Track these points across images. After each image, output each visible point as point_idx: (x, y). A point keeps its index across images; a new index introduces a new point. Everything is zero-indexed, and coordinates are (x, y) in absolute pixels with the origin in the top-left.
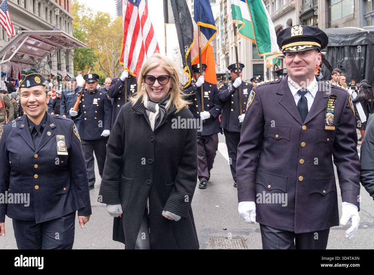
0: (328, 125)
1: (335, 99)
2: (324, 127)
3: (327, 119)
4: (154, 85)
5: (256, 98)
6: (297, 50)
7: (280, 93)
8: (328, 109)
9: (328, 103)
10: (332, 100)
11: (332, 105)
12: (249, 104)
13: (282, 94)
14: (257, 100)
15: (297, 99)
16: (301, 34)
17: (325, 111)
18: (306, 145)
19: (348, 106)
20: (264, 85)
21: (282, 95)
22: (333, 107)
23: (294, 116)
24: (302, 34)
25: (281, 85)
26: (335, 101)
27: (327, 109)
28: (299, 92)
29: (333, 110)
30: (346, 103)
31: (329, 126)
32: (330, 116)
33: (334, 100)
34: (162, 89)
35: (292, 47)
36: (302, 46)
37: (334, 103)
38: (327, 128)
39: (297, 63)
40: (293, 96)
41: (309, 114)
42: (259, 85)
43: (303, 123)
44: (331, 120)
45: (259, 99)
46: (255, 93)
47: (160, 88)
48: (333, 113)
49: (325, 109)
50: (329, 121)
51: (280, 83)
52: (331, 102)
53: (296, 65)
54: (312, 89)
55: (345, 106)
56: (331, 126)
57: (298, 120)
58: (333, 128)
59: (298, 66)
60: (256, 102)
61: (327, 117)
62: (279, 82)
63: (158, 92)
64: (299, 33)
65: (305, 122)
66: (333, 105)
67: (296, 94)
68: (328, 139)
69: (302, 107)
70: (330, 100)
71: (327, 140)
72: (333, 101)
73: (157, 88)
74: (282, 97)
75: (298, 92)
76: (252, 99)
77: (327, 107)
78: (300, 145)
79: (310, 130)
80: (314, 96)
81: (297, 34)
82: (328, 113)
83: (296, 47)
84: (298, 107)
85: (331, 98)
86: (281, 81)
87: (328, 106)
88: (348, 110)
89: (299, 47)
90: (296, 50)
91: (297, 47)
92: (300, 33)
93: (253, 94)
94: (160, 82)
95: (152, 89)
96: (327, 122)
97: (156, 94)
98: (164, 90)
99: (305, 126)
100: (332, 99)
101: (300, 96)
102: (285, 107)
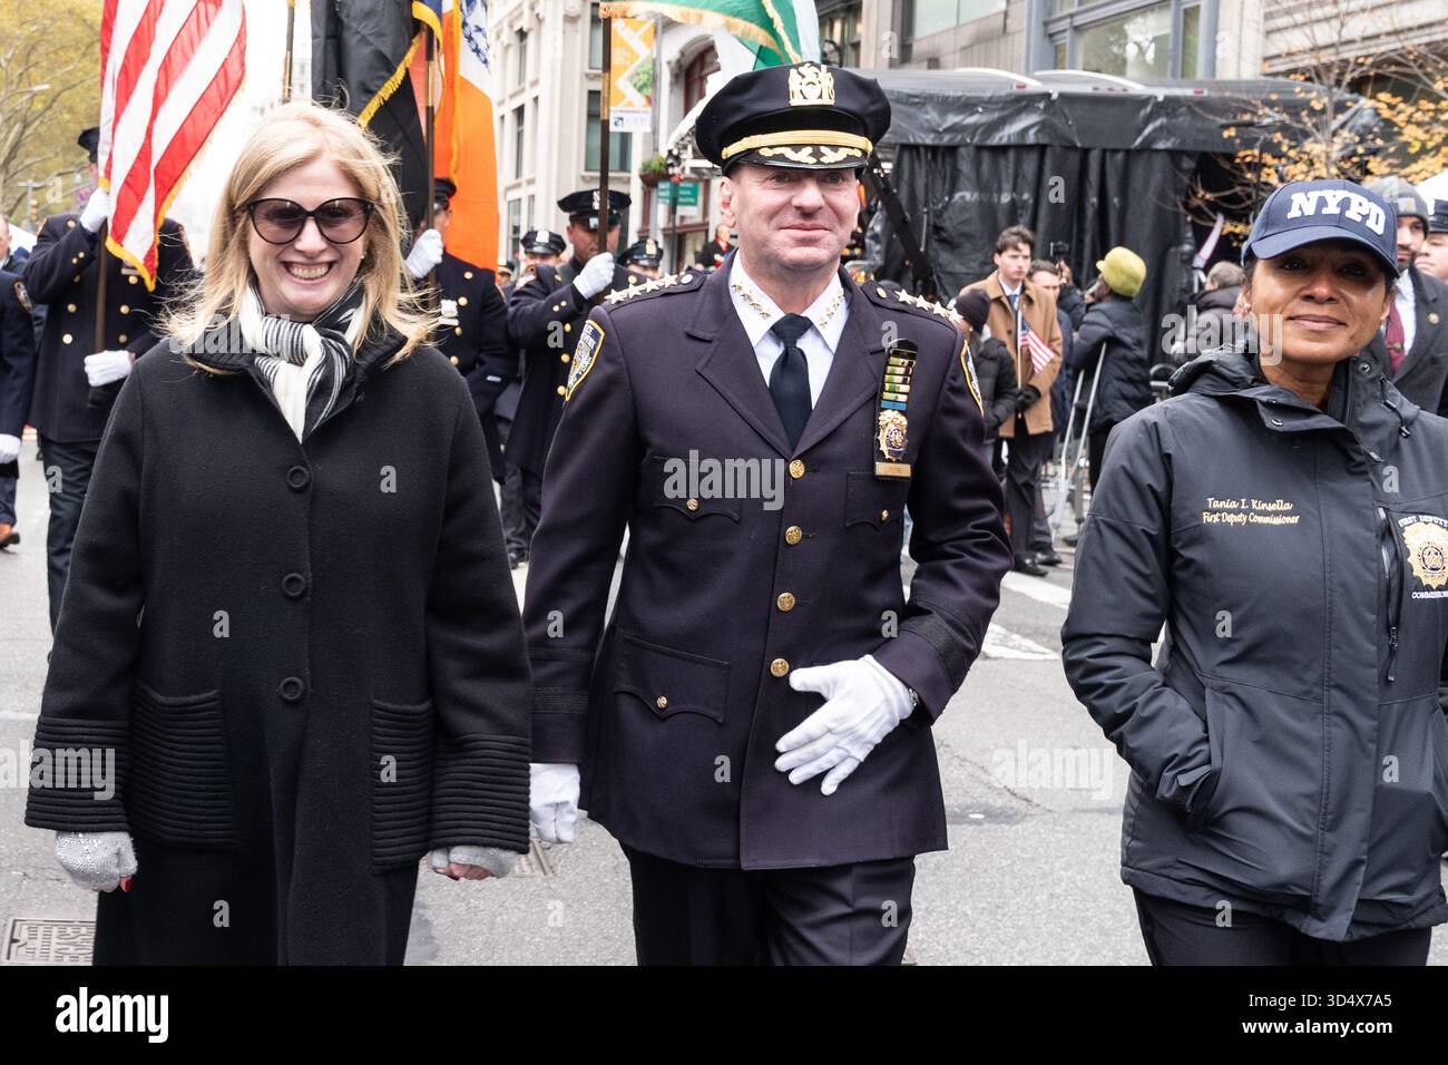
0: (887, 457)
1: (911, 356)
2: (873, 467)
3: (882, 437)
4: (299, 246)
5: (606, 354)
6: (819, 162)
7: (700, 334)
8: (887, 396)
9: (885, 373)
10: (902, 360)
11: (900, 379)
12: (578, 376)
13: (708, 336)
14: (610, 360)
15: (768, 356)
16: (828, 100)
17: (874, 403)
18: (803, 537)
19: (957, 384)
20: (637, 299)
21: (710, 342)
22: (906, 388)
23: (757, 423)
24: (832, 102)
25: (704, 300)
26: (910, 364)
27: (881, 398)
28: (777, 332)
29: (903, 398)
30: (950, 373)
31: (889, 461)
32: (892, 426)
33: (907, 361)
34: (330, 265)
35: (797, 147)
36: (835, 148)
37: (906, 373)
38: (882, 469)
39: (807, 213)
40: (754, 344)
41: (813, 415)
42: (619, 302)
43: (793, 450)
44: (898, 438)
45: (622, 360)
46: (603, 334)
47: (326, 258)
48: (902, 412)
49: (875, 395)
50: (889, 443)
51: (702, 292)
52: (898, 367)
53: (802, 221)
54: (827, 319)
55: (946, 386)
56: (898, 461)
57: (774, 439)
58: (905, 470)
59: (808, 223)
60: (609, 369)
61: (884, 429)
62: (697, 290)
63: (316, 278)
64: (821, 97)
65: (800, 449)
66: (904, 382)
67: (763, 338)
68: (885, 514)
69: (789, 386)
70: (893, 360)
71: (881, 516)
72: (906, 364)
73: (311, 259)
74: (711, 348)
75: (773, 328)
76: (591, 355)
77: (883, 390)
78: (781, 535)
79: (818, 478)
80: (834, 347)
81: (813, 100)
82: (886, 412)
83: (809, 150)
84: (774, 389)
85: (896, 354)
86: (706, 283)
87: (887, 386)
88: (960, 401)
89: (823, 149)
90: (815, 161)
91: (816, 150)
92: (825, 96)
93: (595, 334)
94: (327, 233)
95: (288, 266)
96: (884, 448)
97: (307, 288)
98: (339, 269)
99: (799, 462)
100: (903, 357)
101: (779, 345)
102: (722, 388)
